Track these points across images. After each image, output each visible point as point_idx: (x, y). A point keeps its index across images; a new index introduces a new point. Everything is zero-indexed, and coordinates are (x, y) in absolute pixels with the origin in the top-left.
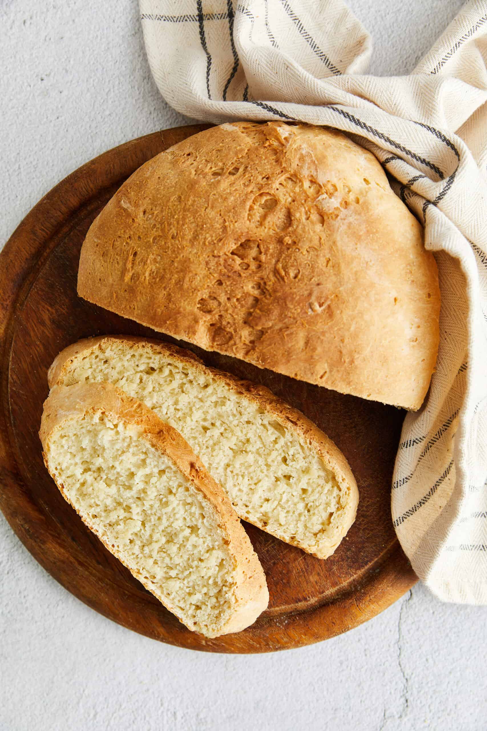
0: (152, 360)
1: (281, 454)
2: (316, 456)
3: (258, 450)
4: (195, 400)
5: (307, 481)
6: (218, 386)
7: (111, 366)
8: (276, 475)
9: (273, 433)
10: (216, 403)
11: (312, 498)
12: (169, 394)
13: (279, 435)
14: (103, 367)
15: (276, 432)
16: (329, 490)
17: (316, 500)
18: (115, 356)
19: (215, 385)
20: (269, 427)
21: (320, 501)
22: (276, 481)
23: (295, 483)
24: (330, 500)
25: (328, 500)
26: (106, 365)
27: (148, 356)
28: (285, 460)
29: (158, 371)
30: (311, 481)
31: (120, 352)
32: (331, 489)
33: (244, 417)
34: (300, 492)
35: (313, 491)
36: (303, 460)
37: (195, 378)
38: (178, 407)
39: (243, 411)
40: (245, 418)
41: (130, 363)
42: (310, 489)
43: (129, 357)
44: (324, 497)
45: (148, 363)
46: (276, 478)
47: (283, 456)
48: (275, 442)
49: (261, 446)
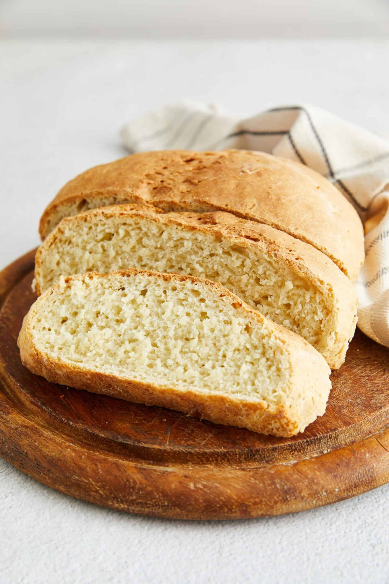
0: (106, 226)
1: (252, 277)
2: (286, 267)
3: (229, 279)
4: (156, 251)
5: (286, 295)
6: (172, 229)
7: (75, 244)
8: (254, 300)
9: (238, 258)
10: (176, 246)
11: (296, 311)
12: (131, 254)
13: (244, 257)
14: (68, 248)
15: (240, 256)
16: (311, 298)
17: (300, 312)
18: (75, 234)
19: (169, 230)
20: (232, 253)
21: (306, 311)
22: (256, 305)
23: (275, 301)
24: (316, 308)
25: (313, 309)
26: (70, 246)
27: (102, 223)
28: (257, 280)
29: (115, 235)
30: (290, 294)
31: (78, 228)
32: (313, 296)
33: (205, 251)
34: (284, 308)
35: (295, 304)
36: (275, 275)
37: (149, 230)
38: (143, 263)
39: (202, 245)
40: (206, 253)
41: (89, 236)
42: (292, 303)
43: (86, 230)
44: (308, 307)
45: (104, 230)
46: (254, 302)
47: (254, 278)
48: (243, 265)
49: (230, 274)
